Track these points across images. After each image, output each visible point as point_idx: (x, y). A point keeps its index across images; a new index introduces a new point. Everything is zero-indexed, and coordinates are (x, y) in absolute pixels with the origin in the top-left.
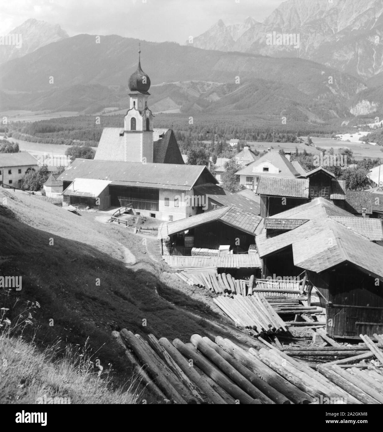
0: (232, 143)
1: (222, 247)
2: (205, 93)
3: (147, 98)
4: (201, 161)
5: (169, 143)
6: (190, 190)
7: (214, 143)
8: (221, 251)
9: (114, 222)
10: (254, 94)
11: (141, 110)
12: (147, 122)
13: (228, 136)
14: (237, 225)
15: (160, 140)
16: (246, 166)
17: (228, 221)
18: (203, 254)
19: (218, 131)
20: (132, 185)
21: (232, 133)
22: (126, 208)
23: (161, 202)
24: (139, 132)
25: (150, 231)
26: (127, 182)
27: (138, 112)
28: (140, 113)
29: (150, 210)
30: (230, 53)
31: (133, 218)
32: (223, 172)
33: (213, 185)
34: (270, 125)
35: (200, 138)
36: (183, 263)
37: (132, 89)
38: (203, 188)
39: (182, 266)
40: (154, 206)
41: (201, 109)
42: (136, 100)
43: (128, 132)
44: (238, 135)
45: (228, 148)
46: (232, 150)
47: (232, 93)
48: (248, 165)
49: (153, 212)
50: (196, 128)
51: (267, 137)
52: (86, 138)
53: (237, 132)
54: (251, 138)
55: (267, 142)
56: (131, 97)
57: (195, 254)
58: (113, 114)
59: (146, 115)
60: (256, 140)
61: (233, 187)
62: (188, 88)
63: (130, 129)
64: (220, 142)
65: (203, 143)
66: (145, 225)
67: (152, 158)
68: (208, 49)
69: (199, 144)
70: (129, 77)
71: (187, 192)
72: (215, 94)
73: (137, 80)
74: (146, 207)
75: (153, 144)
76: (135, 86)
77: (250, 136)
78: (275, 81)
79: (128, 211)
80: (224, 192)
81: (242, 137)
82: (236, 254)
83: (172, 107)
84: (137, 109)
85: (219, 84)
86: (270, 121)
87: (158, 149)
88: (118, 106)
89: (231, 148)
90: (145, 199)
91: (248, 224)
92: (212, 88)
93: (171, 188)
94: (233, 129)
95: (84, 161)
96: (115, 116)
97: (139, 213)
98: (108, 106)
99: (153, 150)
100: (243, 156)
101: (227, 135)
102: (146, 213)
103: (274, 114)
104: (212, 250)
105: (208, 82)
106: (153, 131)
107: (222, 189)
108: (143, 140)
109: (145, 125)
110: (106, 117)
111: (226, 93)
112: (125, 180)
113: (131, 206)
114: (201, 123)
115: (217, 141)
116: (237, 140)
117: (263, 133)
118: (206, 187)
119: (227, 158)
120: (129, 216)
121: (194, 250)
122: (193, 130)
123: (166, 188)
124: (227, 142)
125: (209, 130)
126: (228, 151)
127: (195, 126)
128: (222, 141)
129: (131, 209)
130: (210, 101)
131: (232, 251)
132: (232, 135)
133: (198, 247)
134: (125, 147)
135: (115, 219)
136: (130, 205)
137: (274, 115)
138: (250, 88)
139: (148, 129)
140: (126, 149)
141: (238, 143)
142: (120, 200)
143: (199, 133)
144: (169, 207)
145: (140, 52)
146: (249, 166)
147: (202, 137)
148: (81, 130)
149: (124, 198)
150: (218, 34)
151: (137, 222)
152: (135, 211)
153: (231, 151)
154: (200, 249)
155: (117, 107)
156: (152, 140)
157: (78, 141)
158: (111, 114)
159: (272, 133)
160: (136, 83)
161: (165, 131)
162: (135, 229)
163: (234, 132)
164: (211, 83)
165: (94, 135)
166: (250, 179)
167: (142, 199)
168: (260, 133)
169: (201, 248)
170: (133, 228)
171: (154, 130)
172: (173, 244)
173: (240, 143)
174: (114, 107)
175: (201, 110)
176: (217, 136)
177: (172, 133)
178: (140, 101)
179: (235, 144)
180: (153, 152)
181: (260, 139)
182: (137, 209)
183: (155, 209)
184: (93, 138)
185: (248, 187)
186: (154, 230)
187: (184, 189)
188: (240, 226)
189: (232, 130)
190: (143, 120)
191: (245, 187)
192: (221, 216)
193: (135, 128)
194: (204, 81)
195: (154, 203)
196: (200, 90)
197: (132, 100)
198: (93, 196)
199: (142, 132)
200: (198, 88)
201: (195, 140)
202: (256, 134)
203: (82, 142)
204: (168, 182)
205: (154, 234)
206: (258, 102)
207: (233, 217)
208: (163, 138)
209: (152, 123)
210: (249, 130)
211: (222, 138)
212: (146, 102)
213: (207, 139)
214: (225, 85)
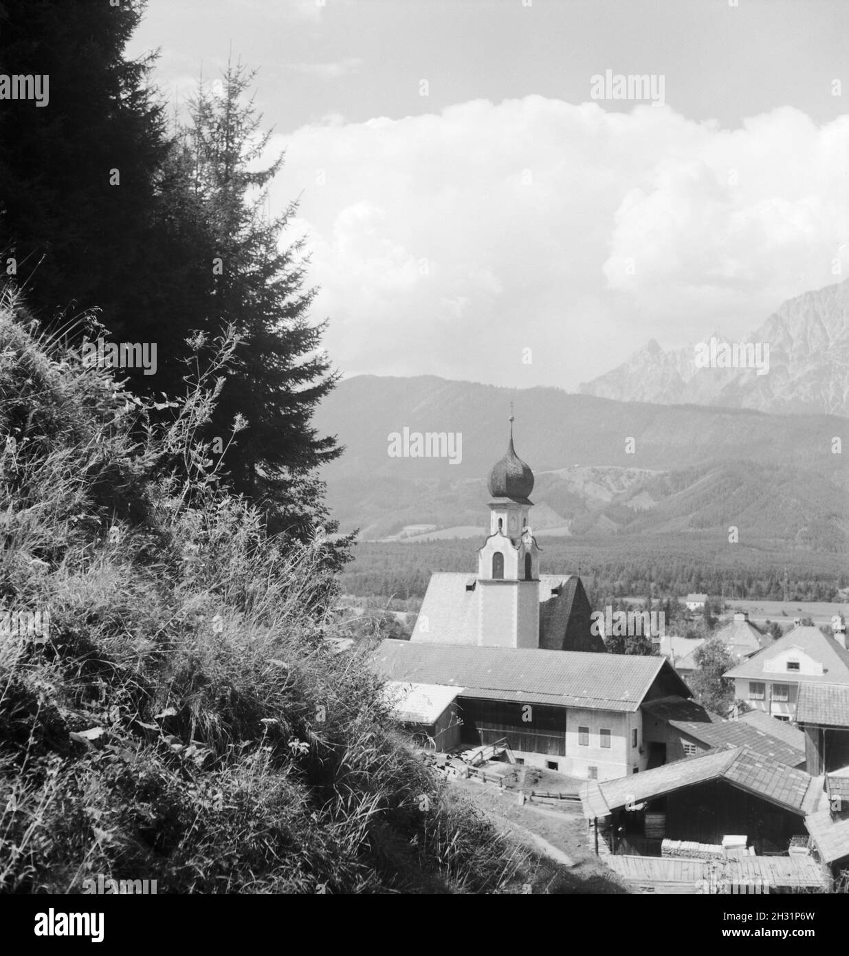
0: (692, 604)
1: (728, 840)
2: (622, 492)
3: (526, 511)
4: (636, 646)
5: (573, 606)
6: (635, 710)
7: (650, 603)
8: (727, 848)
9: (473, 779)
10: (734, 493)
11: (514, 536)
12: (527, 561)
13: (682, 587)
14: (763, 792)
15: (552, 600)
16: (747, 659)
17: (741, 780)
18: (689, 854)
19: (657, 576)
20: (507, 697)
21: (689, 581)
22: (495, 749)
23: (572, 737)
24: (510, 583)
25: (553, 801)
26: (497, 692)
27: (508, 541)
28: (513, 543)
29: (546, 753)
30: (677, 407)
31: (513, 772)
32: (691, 670)
33: (681, 699)
34: (774, 562)
35: (616, 591)
36: (648, 872)
37: (497, 494)
38: (662, 706)
39: (647, 878)
40: (554, 745)
41: (615, 526)
42: (505, 517)
43: (485, 582)
44: (703, 584)
45: (684, 614)
46: (692, 618)
47: (683, 492)
48: (751, 656)
49: (554, 759)
50: (608, 569)
51: (770, 589)
52: (369, 590)
53: (700, 579)
54: (734, 591)
55: (770, 600)
56: (493, 509)
57: (670, 854)
58: (424, 537)
59: (524, 548)
60: (745, 596)
61: (717, 704)
62: (585, 482)
63: (490, 577)
64: (665, 601)
65: (627, 603)
66: (540, 786)
67: (537, 638)
68: (627, 399)
69: (617, 605)
70: (490, 469)
71: (627, 715)
72: (645, 494)
73: (507, 474)
74: (538, 747)
75: (538, 608)
76: (503, 488)
77: (731, 588)
78: (779, 464)
79: (499, 754)
80: (707, 716)
81: (713, 590)
82: (761, 855)
83: (552, 522)
84: (505, 534)
85: (654, 473)
86: (773, 554)
87: (549, 619)
88: (435, 521)
89: (689, 615)
90: (535, 728)
91: (784, 788)
92: (639, 481)
93: (593, 706)
94: (692, 571)
95: (402, 645)
96: (430, 543)
97: (521, 761)
98: (414, 523)
99: (538, 620)
100: (733, 636)
101: (677, 585)
102: (536, 760)
103: (783, 538)
104: (707, 845)
105: (628, 469)
106: (538, 580)
107: (701, 708)
108: (520, 601)
109: (523, 567)
110: (410, 544)
111: (670, 493)
112: (492, 687)
113: (505, 744)
114: (619, 559)
115: (655, 597)
116: (704, 597)
117: (761, 579)
118: (668, 704)
119: (682, 636)
120: (502, 765)
121: (666, 844)
122: (602, 575)
123: (581, 706)
124: (681, 600)
125: (637, 573)
126: (682, 621)
127: (605, 565)
128: (669, 599)
129: (504, 752)
130: (636, 510)
131: (752, 849)
132: (689, 584)
133: (674, 838)
134: (481, 614)
135: (474, 771)
136: (503, 741)
137: (782, 540)
138: (723, 481)
139: (528, 577)
140: (480, 620)
141: (707, 604)
142: (480, 730)
143: (613, 580)
144: (589, 747)
145: (512, 420)
146: (754, 659)
147: (621, 588)
148: (358, 574)
149: (490, 725)
150: (649, 369)
151: (522, 780)
152: (514, 755)
153: (691, 620)
154: (679, 842)
155: (432, 523)
156: (537, 599)
157: (352, 597)
158: (419, 538)
159: (782, 580)
160: (504, 482)
161: (563, 579)
162: (521, 796)
163: (693, 577)
164: (637, 471)
165: (386, 583)
166: (757, 687)
167: (528, 729)
168: (754, 582)
169: (683, 840)
170: (516, 794)
171: (542, 577)
172: (620, 829)
173: (711, 603)
174: (427, 523)
175: (616, 530)
176: (655, 588)
177: (580, 584)
178: (513, 518)
179: (698, 605)
180: (538, 626)
181: (752, 595)
182: (517, 752)
183: (558, 753)
184: (384, 591)
185: (754, 705)
186: (562, 798)
187: (621, 709)
188: (768, 793)
189: (689, 574)
190: (519, 557)
191: (747, 706)
192: (724, 770)
193: (502, 576)
194: (619, 468)
195: (557, 739)
196: (612, 486)
197: (495, 516)
198: (425, 721)
199: (517, 582)
200: (609, 481)
201: (607, 596)
202: (745, 582)
203: (359, 599)
204: (585, 692)
205: (561, 808)
206: (743, 511)
207: (750, 772)
208: (559, 595)
209: (536, 563)
210: (727, 573)
211: (668, 591)
212: (525, 520)
213: (632, 593)
214: (667, 475)
